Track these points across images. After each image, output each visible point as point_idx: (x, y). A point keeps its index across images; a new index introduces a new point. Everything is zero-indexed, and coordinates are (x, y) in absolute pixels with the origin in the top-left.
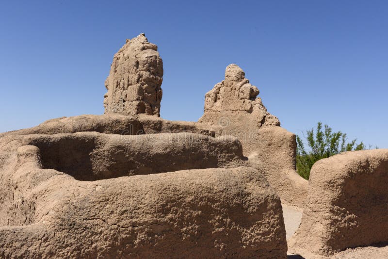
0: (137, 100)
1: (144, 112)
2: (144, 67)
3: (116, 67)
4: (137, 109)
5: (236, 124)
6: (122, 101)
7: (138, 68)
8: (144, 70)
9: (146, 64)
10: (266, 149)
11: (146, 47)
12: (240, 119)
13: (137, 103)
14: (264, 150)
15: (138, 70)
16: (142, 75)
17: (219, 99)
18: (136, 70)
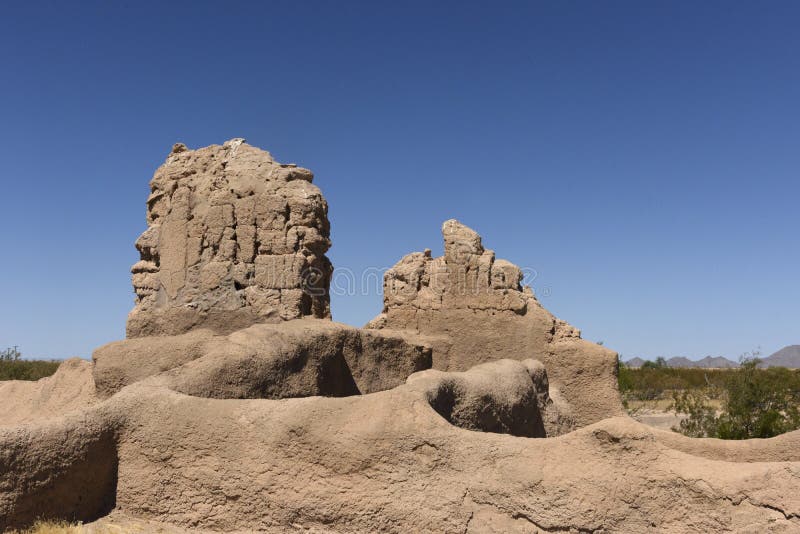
0: (298, 287)
1: (310, 313)
2: (304, 217)
3: (191, 208)
4: (299, 306)
5: (489, 334)
6: (233, 287)
7: (288, 219)
8: (305, 225)
9: (310, 212)
10: (571, 380)
11: (294, 175)
12: (501, 325)
13: (299, 293)
14: (567, 382)
15: (291, 222)
16: (304, 235)
17: (427, 284)
18: (285, 222)
